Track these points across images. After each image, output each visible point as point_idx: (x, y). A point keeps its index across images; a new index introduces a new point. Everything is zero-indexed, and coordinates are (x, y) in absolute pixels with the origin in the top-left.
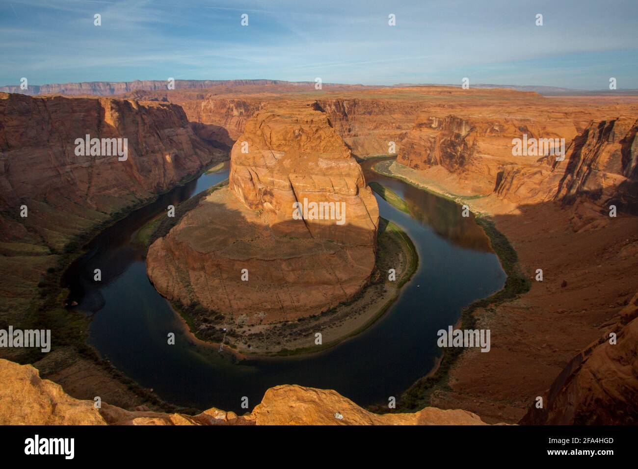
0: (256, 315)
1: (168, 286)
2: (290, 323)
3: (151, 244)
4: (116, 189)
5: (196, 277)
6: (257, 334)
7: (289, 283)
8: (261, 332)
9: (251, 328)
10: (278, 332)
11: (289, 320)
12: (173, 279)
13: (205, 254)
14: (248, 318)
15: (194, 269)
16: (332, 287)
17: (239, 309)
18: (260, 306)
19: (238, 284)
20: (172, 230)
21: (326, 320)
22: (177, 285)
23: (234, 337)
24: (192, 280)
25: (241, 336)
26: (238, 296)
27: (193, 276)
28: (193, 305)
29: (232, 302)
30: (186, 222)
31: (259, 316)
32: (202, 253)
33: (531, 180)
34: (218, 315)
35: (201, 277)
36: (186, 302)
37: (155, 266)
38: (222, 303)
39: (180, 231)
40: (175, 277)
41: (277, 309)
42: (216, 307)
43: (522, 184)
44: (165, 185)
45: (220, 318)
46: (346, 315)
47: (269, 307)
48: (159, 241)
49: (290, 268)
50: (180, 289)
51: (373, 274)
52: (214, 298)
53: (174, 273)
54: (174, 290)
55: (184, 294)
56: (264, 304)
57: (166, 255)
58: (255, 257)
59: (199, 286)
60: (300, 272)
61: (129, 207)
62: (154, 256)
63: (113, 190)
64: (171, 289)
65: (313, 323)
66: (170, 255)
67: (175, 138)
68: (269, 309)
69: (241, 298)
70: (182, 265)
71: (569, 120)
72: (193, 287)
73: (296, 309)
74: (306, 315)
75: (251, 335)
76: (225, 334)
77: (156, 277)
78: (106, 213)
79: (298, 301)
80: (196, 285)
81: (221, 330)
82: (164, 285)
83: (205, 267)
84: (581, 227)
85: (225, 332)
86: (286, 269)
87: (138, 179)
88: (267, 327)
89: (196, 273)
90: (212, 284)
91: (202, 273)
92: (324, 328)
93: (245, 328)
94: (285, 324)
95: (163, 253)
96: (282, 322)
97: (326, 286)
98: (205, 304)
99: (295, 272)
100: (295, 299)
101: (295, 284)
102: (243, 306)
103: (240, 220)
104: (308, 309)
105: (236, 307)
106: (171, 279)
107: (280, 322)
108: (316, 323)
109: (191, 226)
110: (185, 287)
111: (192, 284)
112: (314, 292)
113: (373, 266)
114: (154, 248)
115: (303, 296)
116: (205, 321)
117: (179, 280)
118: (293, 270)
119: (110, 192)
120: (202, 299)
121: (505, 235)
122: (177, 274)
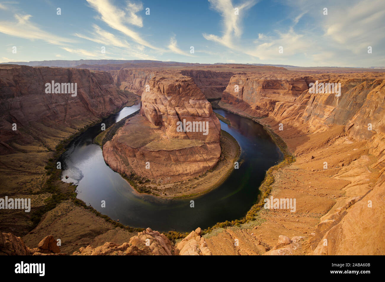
0: (166, 179)
1: (117, 166)
2: (184, 182)
3: (104, 144)
4: (80, 116)
5: (132, 161)
6: (168, 188)
7: (181, 161)
8: (170, 187)
9: (165, 185)
10: (179, 187)
11: (184, 180)
12: (120, 162)
13: (135, 149)
14: (163, 181)
15: (130, 156)
16: (202, 163)
17: (157, 176)
18: (168, 174)
19: (155, 163)
20: (114, 137)
21: (202, 180)
22: (122, 165)
23: (157, 190)
24: (130, 162)
25: (161, 190)
26: (156, 169)
27: (130, 160)
28: (132, 175)
29: (153, 172)
30: (122, 133)
31: (168, 179)
32: (134, 148)
33: (289, 109)
34: (147, 179)
35: (135, 160)
36: (128, 173)
37: (109, 156)
38: (148, 174)
39: (120, 137)
40: (120, 161)
41: (177, 175)
42: (145, 176)
43: (285, 111)
44: (105, 114)
45: (148, 181)
46: (212, 177)
47: (173, 174)
48: (108, 143)
49: (181, 154)
50: (124, 167)
51: (221, 156)
52: (143, 171)
53: (119, 159)
54: (121, 168)
55: (127, 170)
56: (170, 173)
57: (113, 150)
58: (162, 149)
59: (134, 165)
60: (185, 156)
61: (87, 126)
62: (107, 151)
63: (78, 117)
64: (119, 167)
65: (196, 181)
66: (115, 149)
67: (109, 89)
68: (173, 176)
69: (157, 170)
70: (123, 155)
71: (304, 81)
72: (131, 166)
73: (187, 174)
74: (192, 177)
75: (166, 189)
76: (152, 189)
77: (110, 161)
78: (76, 129)
79: (186, 170)
80: (133, 164)
81: (150, 187)
82: (115, 165)
83: (136, 155)
84: (315, 131)
85: (152, 188)
86: (179, 155)
87: (91, 111)
88: (173, 184)
89: (131, 159)
90: (141, 164)
91: (135, 158)
92: (202, 184)
93: (162, 186)
94: (182, 183)
95: (112, 149)
96: (180, 181)
97: (199, 162)
98: (139, 174)
99: (183, 156)
100: (184, 169)
101: (184, 162)
102: (159, 174)
103: (150, 131)
104: (192, 175)
105: (155, 175)
106: (118, 162)
107: (179, 182)
108: (198, 181)
109: (124, 134)
110: (126, 166)
111: (130, 164)
112: (193, 166)
113: (220, 152)
114: (106, 146)
115: (188, 168)
116: (141, 183)
117: (123, 163)
118: (182, 155)
119: (77, 118)
120: (137, 172)
121: (279, 135)
122: (121, 159)
